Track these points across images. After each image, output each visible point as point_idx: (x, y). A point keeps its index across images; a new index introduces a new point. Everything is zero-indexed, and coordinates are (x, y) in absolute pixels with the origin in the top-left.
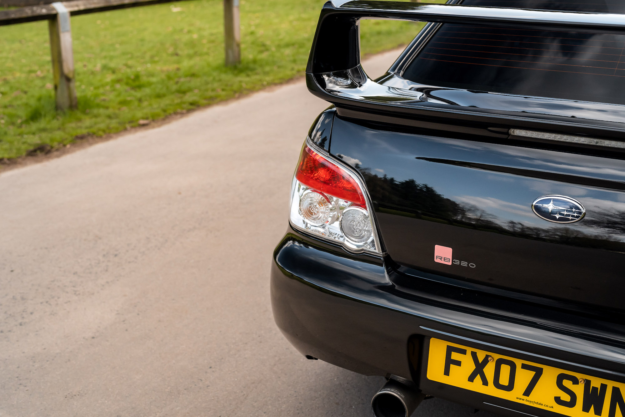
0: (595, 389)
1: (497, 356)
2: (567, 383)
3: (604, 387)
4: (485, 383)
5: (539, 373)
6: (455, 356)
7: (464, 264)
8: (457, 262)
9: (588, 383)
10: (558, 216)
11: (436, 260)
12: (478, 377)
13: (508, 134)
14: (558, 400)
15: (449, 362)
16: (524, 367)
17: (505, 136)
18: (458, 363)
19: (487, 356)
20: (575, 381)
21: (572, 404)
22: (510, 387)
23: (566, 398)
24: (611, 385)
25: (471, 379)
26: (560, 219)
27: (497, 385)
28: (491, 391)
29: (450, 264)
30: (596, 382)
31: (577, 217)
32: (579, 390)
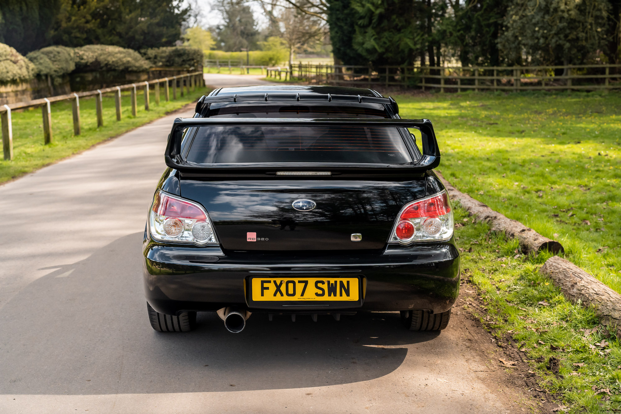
0: (332, 284)
1: (286, 280)
2: (320, 285)
3: (336, 282)
4: (282, 295)
5: (306, 283)
6: (266, 285)
7: (263, 239)
8: (259, 239)
9: (329, 282)
10: (305, 208)
11: (248, 241)
12: (278, 293)
13: (275, 174)
14: (317, 294)
15: (263, 289)
16: (299, 282)
17: (274, 176)
18: (267, 288)
19: (281, 281)
20: (323, 283)
21: (323, 295)
22: (294, 294)
23: (320, 292)
24: (338, 280)
25: (275, 295)
26: (306, 209)
27: (288, 294)
28: (286, 298)
29: (255, 241)
30: (332, 281)
31: (313, 207)
32: (325, 287)
